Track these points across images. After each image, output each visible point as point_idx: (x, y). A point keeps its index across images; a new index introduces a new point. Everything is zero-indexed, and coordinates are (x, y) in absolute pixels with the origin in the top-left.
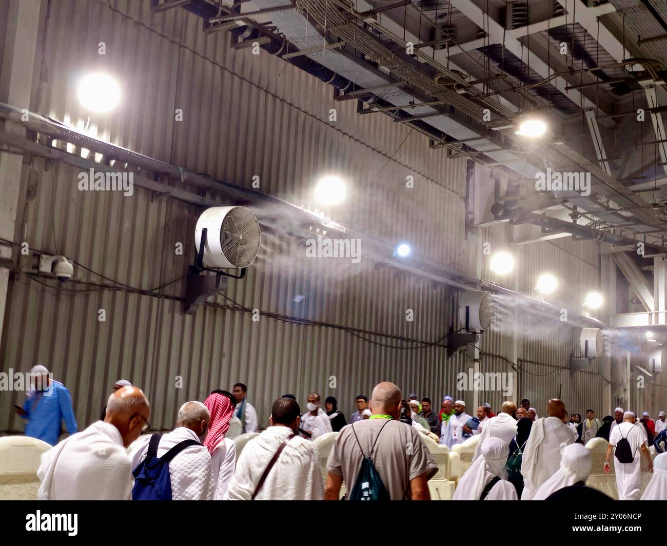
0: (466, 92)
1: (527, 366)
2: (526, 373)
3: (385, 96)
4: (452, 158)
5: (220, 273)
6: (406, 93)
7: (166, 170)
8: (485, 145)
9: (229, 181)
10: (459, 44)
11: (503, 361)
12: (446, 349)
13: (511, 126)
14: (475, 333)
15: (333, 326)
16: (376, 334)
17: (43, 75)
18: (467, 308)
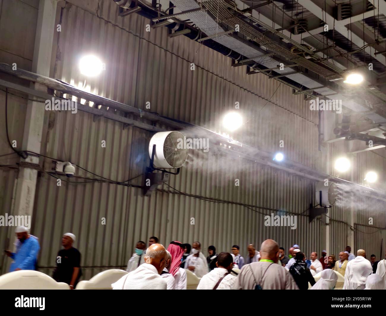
0: (311, 58)
1: (361, 228)
2: (359, 232)
3: (262, 63)
4: (307, 100)
5: (164, 171)
6: (274, 60)
7: (131, 111)
8: (326, 91)
9: (170, 117)
10: (308, 30)
11: (344, 225)
12: (308, 218)
13: (341, 78)
14: (326, 207)
15: (236, 204)
16: (263, 208)
17: (58, 56)
18: (321, 192)
